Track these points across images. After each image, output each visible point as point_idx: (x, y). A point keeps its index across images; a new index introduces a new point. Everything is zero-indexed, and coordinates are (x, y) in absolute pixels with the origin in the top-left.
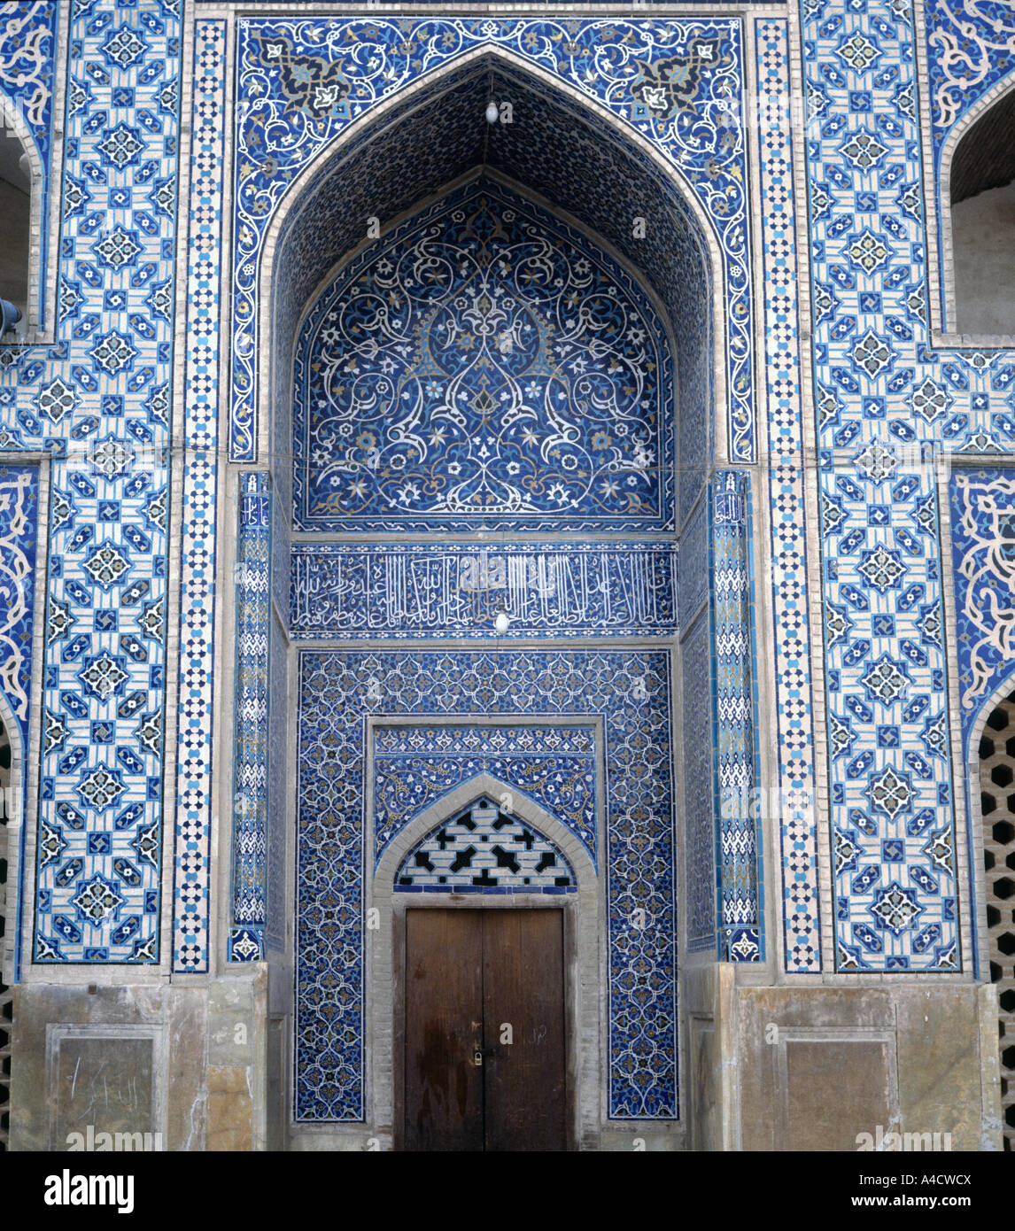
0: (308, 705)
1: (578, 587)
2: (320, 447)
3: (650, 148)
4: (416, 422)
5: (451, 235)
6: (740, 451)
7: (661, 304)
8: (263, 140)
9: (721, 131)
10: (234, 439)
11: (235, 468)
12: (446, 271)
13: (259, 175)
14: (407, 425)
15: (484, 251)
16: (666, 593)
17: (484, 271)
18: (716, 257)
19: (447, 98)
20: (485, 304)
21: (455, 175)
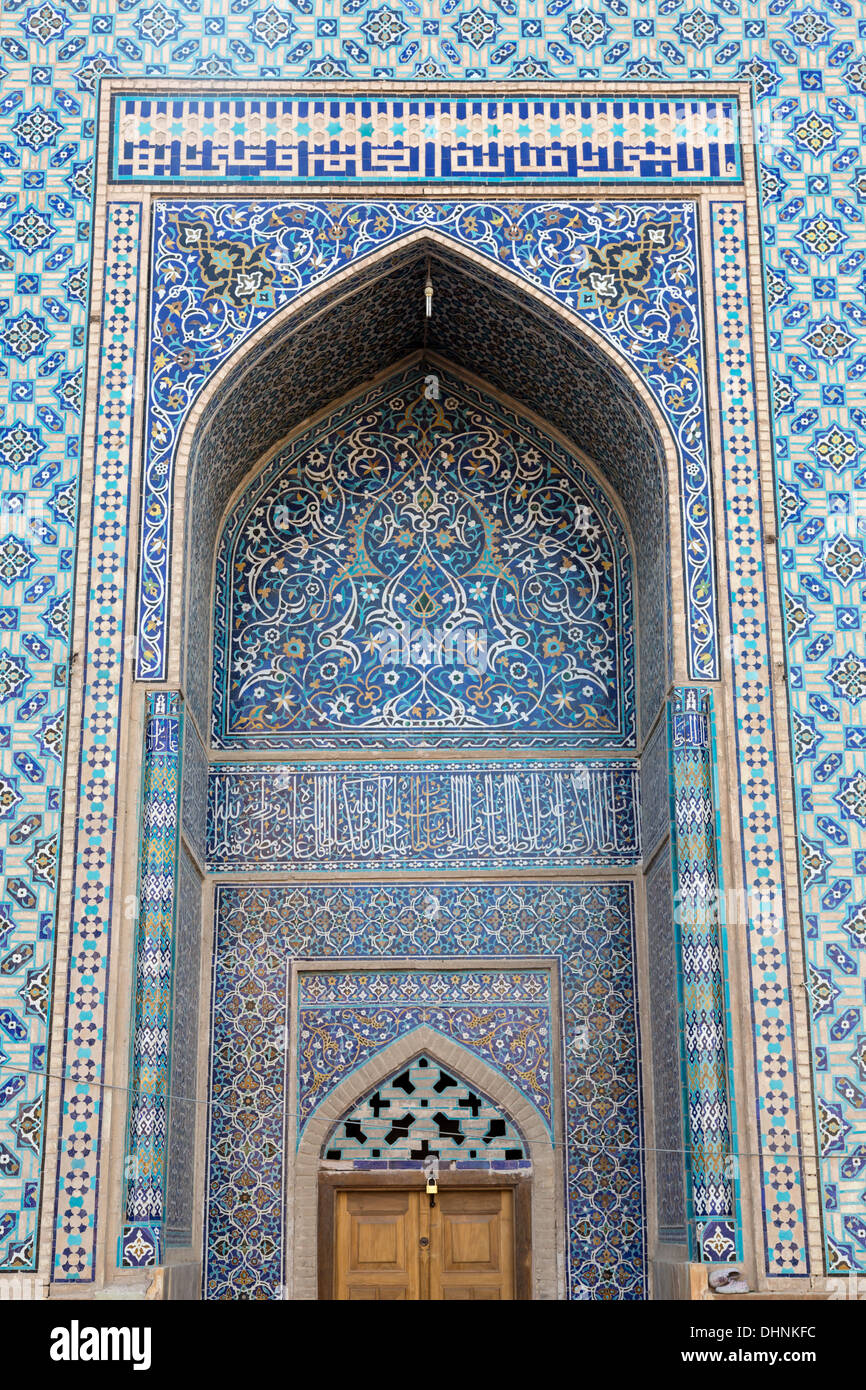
0: (225, 948)
1: (529, 810)
2: (242, 655)
3: (597, 339)
4: (350, 626)
5: (387, 426)
6: (702, 666)
7: (617, 498)
8: (180, 330)
9: (675, 321)
10: (141, 654)
11: (141, 687)
12: (383, 462)
13: (175, 368)
14: (339, 631)
15: (425, 440)
16: (627, 817)
17: (425, 462)
18: (671, 455)
19: (380, 284)
20: (425, 498)
21: (393, 362)
